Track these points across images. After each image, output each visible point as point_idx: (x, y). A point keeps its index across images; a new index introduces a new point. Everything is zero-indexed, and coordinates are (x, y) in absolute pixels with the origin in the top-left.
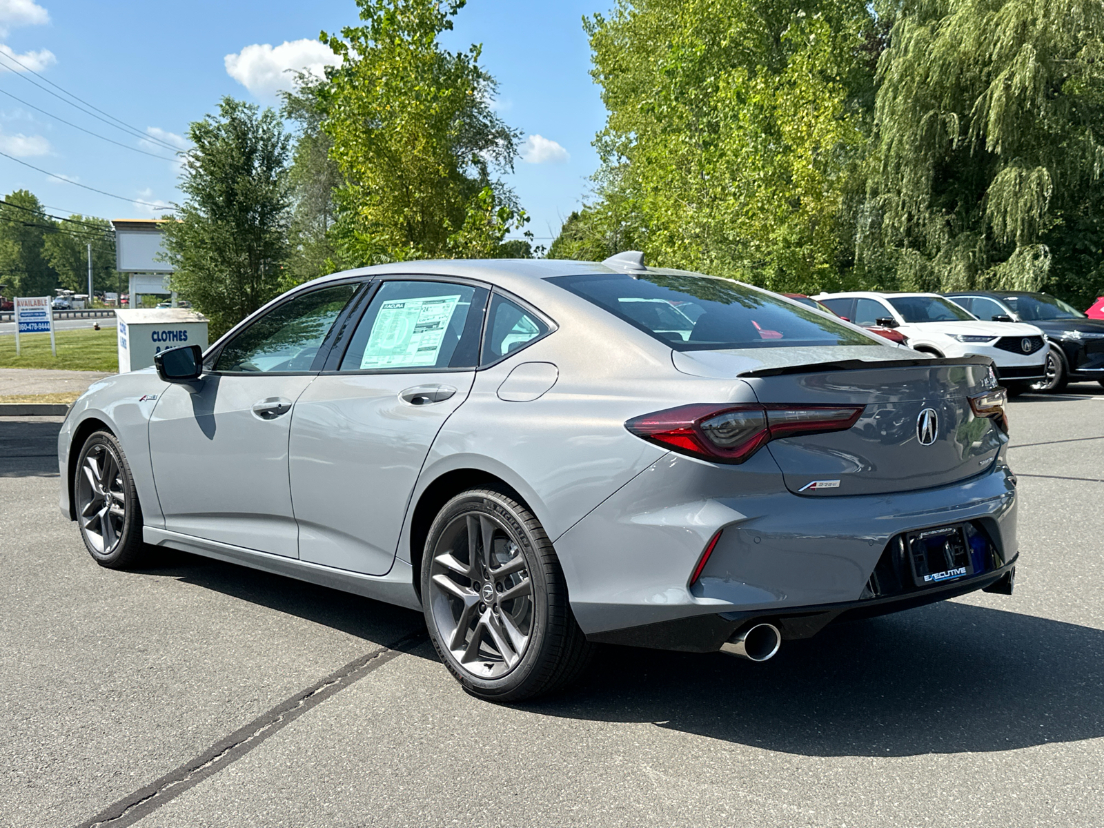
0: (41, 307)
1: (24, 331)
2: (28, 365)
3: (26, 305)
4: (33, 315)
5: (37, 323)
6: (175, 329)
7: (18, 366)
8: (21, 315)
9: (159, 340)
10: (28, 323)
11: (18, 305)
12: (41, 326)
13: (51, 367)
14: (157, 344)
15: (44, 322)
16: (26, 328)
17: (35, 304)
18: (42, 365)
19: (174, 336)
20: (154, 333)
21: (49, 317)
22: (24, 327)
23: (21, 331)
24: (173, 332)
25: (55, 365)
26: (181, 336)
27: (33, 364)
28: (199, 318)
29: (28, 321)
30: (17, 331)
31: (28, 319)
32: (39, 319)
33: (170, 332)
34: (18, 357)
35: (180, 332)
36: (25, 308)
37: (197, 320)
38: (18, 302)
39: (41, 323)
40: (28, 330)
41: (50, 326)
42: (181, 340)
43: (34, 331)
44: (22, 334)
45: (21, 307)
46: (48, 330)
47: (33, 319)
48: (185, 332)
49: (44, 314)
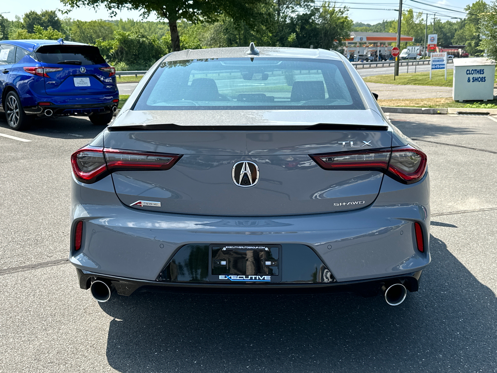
0: (442, 57)
1: (434, 69)
2: (433, 85)
3: (436, 56)
4: (438, 61)
5: (440, 65)
6: (478, 69)
7: (428, 85)
8: (433, 61)
9: (470, 74)
10: (436, 65)
11: (432, 57)
12: (441, 66)
13: (441, 85)
14: (469, 76)
15: (443, 65)
16: (435, 67)
17: (440, 56)
18: (438, 85)
19: (477, 72)
20: (468, 70)
21: (445, 62)
22: (434, 67)
23: (432, 69)
24: (477, 70)
25: (444, 85)
26: (481, 72)
27: (434, 84)
28: (492, 62)
29: (436, 64)
30: (430, 69)
31: (436, 63)
32: (441, 63)
33: (475, 70)
34: (430, 80)
35: (481, 70)
36: (435, 58)
37: (490, 64)
38: (432, 55)
39: (441, 65)
40: (435, 68)
41: (445, 66)
42: (481, 74)
43: (438, 68)
44: (433, 70)
45: (433, 58)
46: (444, 68)
47: (438, 63)
48: (483, 70)
49: (443, 61)
